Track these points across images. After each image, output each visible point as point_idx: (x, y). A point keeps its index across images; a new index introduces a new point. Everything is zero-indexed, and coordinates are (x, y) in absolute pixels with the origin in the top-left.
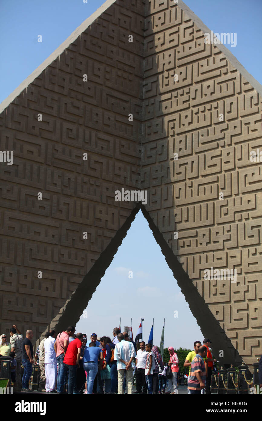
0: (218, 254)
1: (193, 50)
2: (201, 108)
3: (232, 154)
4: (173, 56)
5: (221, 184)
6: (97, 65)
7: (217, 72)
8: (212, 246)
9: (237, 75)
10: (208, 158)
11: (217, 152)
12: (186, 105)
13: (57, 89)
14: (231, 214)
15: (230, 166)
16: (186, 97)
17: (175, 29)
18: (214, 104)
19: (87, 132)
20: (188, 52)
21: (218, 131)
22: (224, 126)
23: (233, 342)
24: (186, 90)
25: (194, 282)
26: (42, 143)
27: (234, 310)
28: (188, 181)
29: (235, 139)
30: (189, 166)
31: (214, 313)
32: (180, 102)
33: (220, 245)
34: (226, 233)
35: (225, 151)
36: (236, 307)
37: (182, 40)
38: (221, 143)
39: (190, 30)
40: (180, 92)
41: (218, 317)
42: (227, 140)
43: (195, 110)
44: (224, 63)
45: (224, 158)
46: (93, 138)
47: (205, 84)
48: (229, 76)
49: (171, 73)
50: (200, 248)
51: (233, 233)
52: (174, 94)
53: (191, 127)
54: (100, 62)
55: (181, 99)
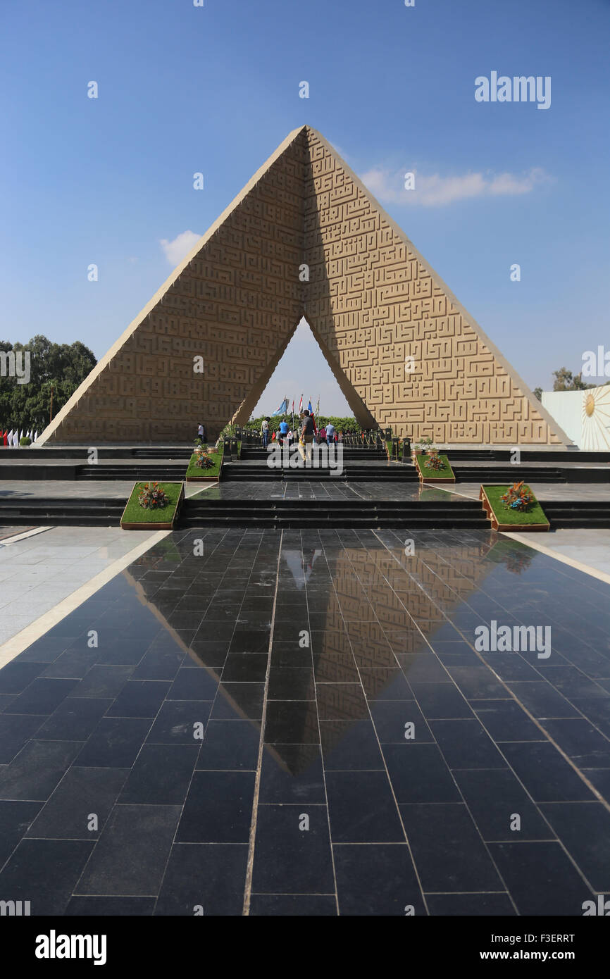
0: (361, 350)
1: (343, 194)
2: (349, 240)
3: (372, 276)
4: (327, 198)
5: (363, 298)
6: (270, 207)
7: (362, 212)
8: (357, 344)
9: (376, 215)
10: (354, 279)
11: (361, 275)
12: (338, 238)
13: (241, 228)
14: (371, 321)
15: (371, 285)
16: (337, 231)
17: (329, 176)
18: (359, 238)
19: (264, 260)
20: (339, 195)
21: (362, 258)
22: (366, 255)
23: (372, 413)
24: (338, 225)
25: (344, 370)
26: (232, 270)
27: (373, 391)
28: (340, 297)
29: (375, 265)
30: (340, 285)
31: (358, 392)
32: (333, 235)
33: (362, 344)
34: (367, 335)
35: (367, 274)
36: (374, 388)
37: (335, 185)
38: (364, 267)
39: (341, 177)
40: (333, 227)
41: (362, 395)
42: (369, 266)
43: (345, 242)
44: (367, 205)
45: (366, 279)
46: (269, 264)
47: (353, 221)
48: (371, 215)
49: (326, 211)
50: (348, 346)
51: (372, 335)
52: (329, 228)
53: (342, 255)
54: (272, 204)
55: (334, 233)
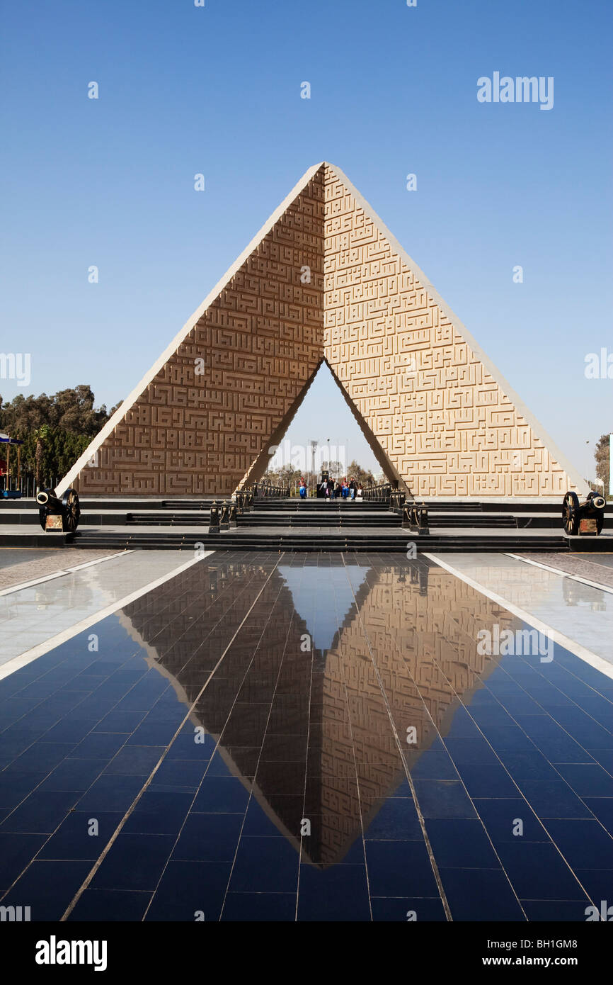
0: (383, 398)
1: (364, 235)
2: (370, 284)
3: (393, 322)
4: (347, 239)
5: (385, 345)
6: (287, 250)
7: (381, 256)
8: (378, 392)
9: (397, 258)
10: (375, 324)
11: (382, 320)
12: (358, 281)
13: (257, 273)
14: (392, 368)
15: (391, 331)
16: (358, 274)
17: (349, 216)
18: (380, 281)
19: (281, 305)
20: (359, 237)
21: (382, 303)
22: (387, 299)
23: (395, 464)
24: (358, 268)
25: (366, 419)
26: (248, 317)
27: (395, 441)
28: (361, 342)
29: (396, 310)
30: (361, 329)
31: (380, 443)
32: (354, 278)
33: (384, 392)
34: (388, 382)
35: (388, 319)
36: (396, 438)
37: (354, 226)
38: (385, 312)
39: (361, 218)
40: (354, 269)
41: (383, 446)
42: (389, 311)
43: (365, 285)
44: (387, 248)
45: (387, 325)
46: (286, 310)
47: (373, 264)
48: (392, 259)
49: (346, 253)
50: (370, 394)
51: (394, 382)
52: (349, 270)
53: (362, 299)
54: (289, 247)
55: (355, 275)
